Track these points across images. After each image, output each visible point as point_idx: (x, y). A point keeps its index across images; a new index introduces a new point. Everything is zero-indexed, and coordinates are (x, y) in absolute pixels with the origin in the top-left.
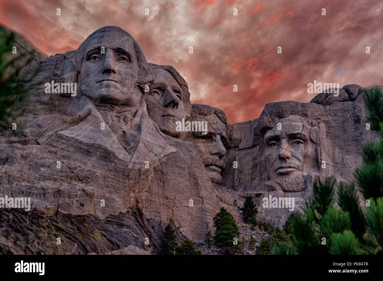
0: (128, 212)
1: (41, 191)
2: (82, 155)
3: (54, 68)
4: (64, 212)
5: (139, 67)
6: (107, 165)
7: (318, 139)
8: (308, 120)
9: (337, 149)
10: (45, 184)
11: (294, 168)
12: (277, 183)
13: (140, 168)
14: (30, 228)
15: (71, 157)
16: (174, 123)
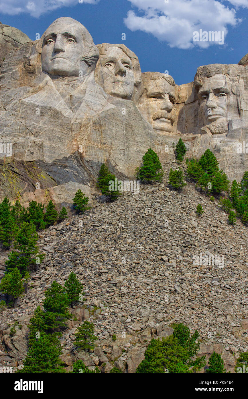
0: (71, 156)
3: (25, 53)
4: (18, 159)
6: (55, 121)
11: (219, 115)
13: (81, 122)
15: (28, 117)
16: (122, 87)
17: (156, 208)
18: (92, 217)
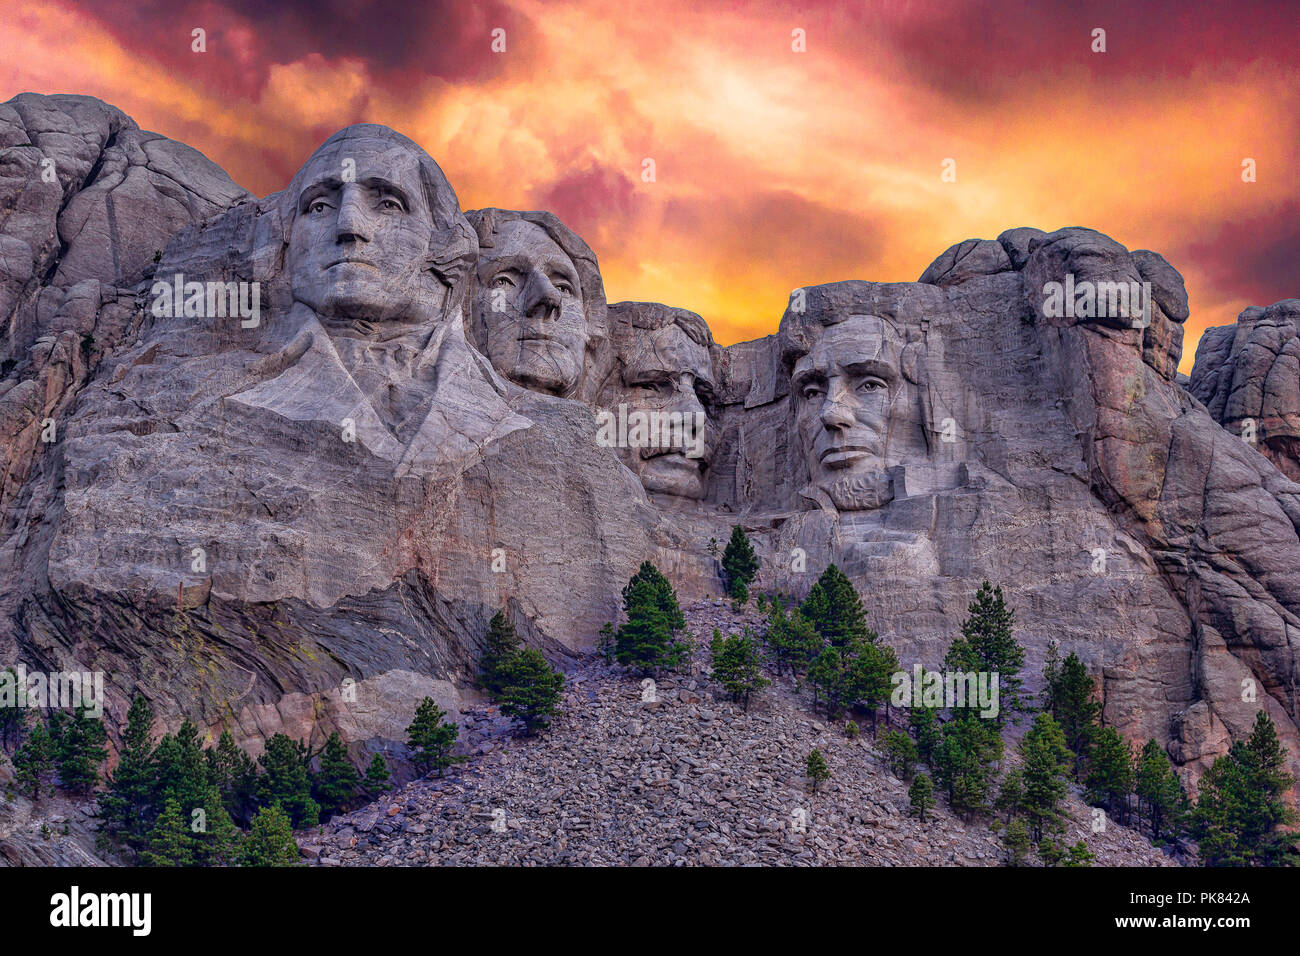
0: (395, 587)
1: (171, 546)
2: (283, 450)
3: (233, 238)
4: (225, 595)
5: (435, 222)
6: (343, 472)
7: (924, 373)
8: (898, 326)
9: (972, 394)
10: (181, 530)
11: (863, 449)
12: (823, 489)
14: (144, 639)
15: (254, 456)
16: (550, 354)
17: (678, 762)
18: (471, 788)
